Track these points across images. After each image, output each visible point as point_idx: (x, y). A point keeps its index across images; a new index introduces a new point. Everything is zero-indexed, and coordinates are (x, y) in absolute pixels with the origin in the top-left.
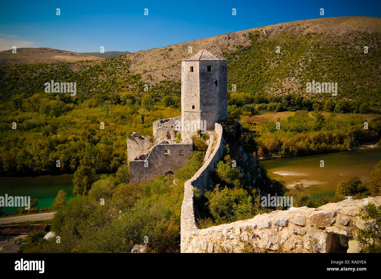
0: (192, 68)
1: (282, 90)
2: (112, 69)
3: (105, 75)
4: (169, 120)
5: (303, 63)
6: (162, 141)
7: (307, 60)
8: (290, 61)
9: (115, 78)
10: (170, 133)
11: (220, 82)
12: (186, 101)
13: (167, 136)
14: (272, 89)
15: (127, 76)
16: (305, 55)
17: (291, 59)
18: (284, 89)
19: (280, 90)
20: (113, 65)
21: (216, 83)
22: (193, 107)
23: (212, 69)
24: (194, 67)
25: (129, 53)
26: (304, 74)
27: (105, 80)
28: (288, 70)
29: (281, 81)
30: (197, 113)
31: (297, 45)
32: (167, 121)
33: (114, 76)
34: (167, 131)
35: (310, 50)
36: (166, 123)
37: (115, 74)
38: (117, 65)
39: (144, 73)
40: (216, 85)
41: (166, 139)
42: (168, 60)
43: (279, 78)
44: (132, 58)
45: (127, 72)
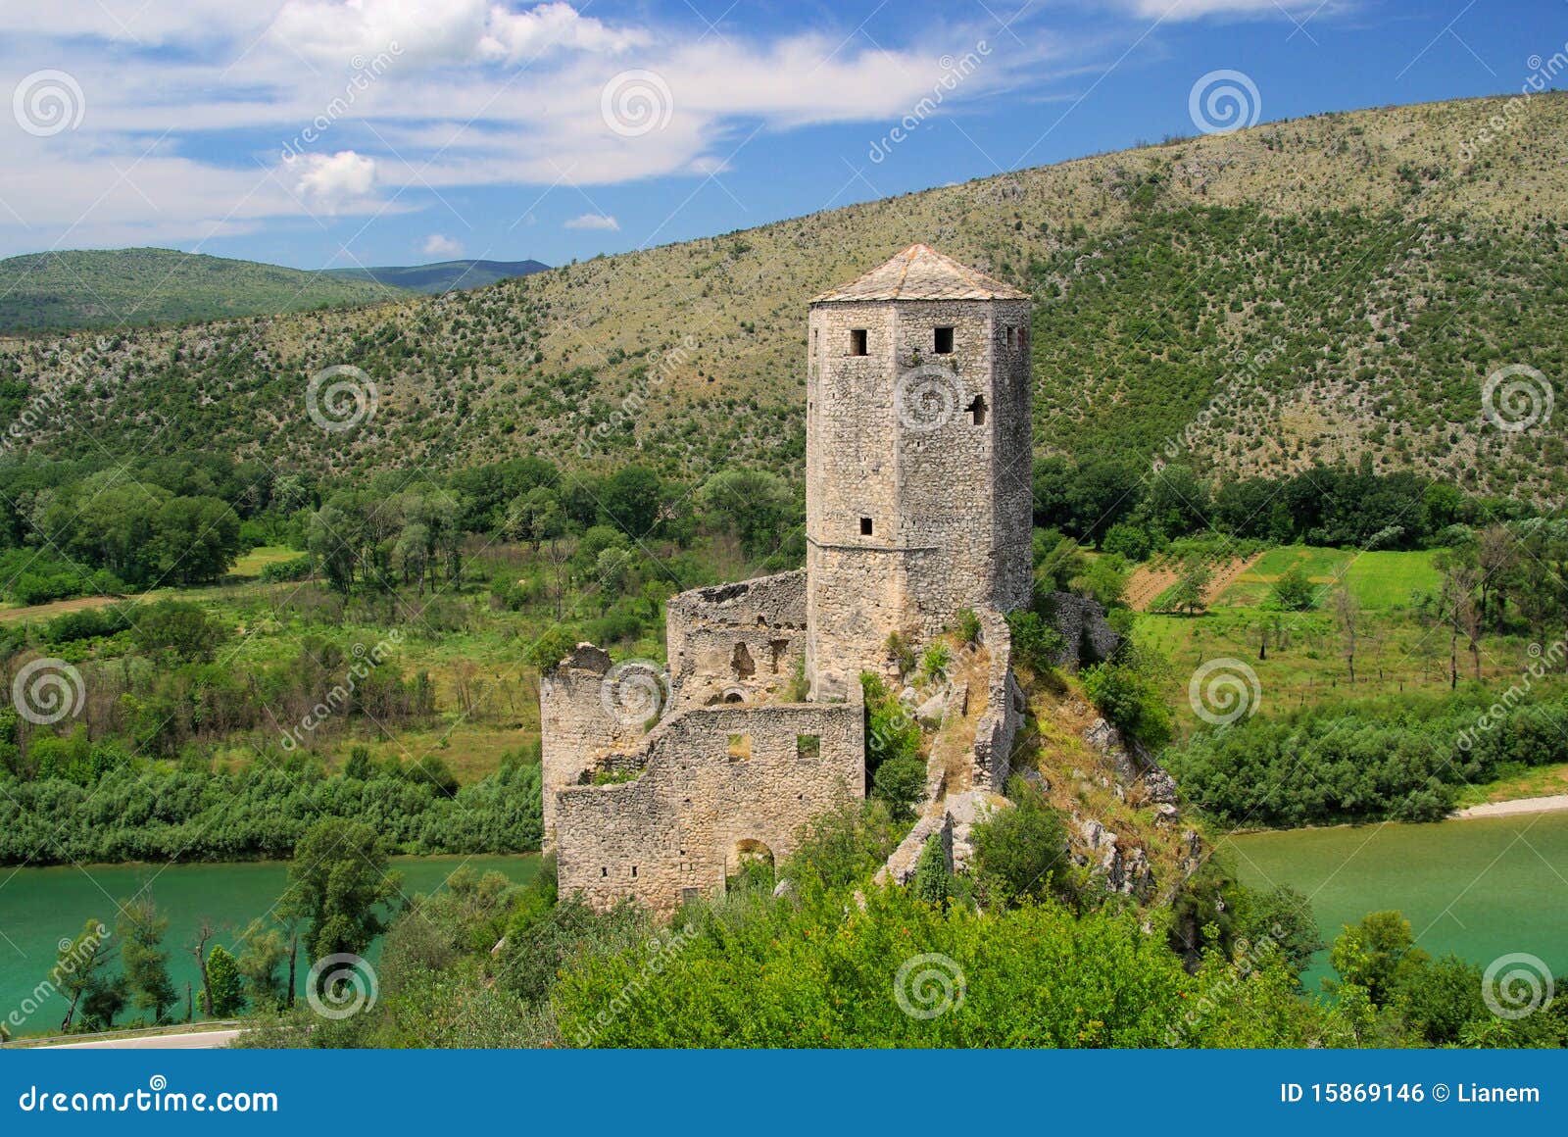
0: (860, 337)
1: (1282, 444)
2: (460, 343)
3: (426, 373)
4: (745, 588)
5: (1382, 314)
6: (708, 692)
7: (1401, 301)
8: (1321, 304)
9: (470, 390)
10: (750, 653)
11: (995, 404)
12: (830, 497)
13: (736, 664)
14: (1231, 438)
15: (531, 377)
16: (1391, 274)
17: (1326, 293)
18: (1293, 440)
19: (1272, 444)
20: (465, 325)
21: (977, 407)
22: (867, 526)
23: (957, 339)
24: (869, 333)
25: (543, 268)
26: (1392, 368)
27: (426, 400)
28: (1313, 350)
29: (1278, 402)
30: (883, 556)
31: (1352, 228)
32: (733, 593)
33: (469, 379)
34: (737, 641)
35: (1416, 251)
36: (729, 602)
37: (474, 367)
38: (484, 327)
39: (612, 362)
40: (978, 421)
41: (728, 684)
42: (726, 300)
43: (1266, 389)
44: (554, 293)
45: (532, 358)
